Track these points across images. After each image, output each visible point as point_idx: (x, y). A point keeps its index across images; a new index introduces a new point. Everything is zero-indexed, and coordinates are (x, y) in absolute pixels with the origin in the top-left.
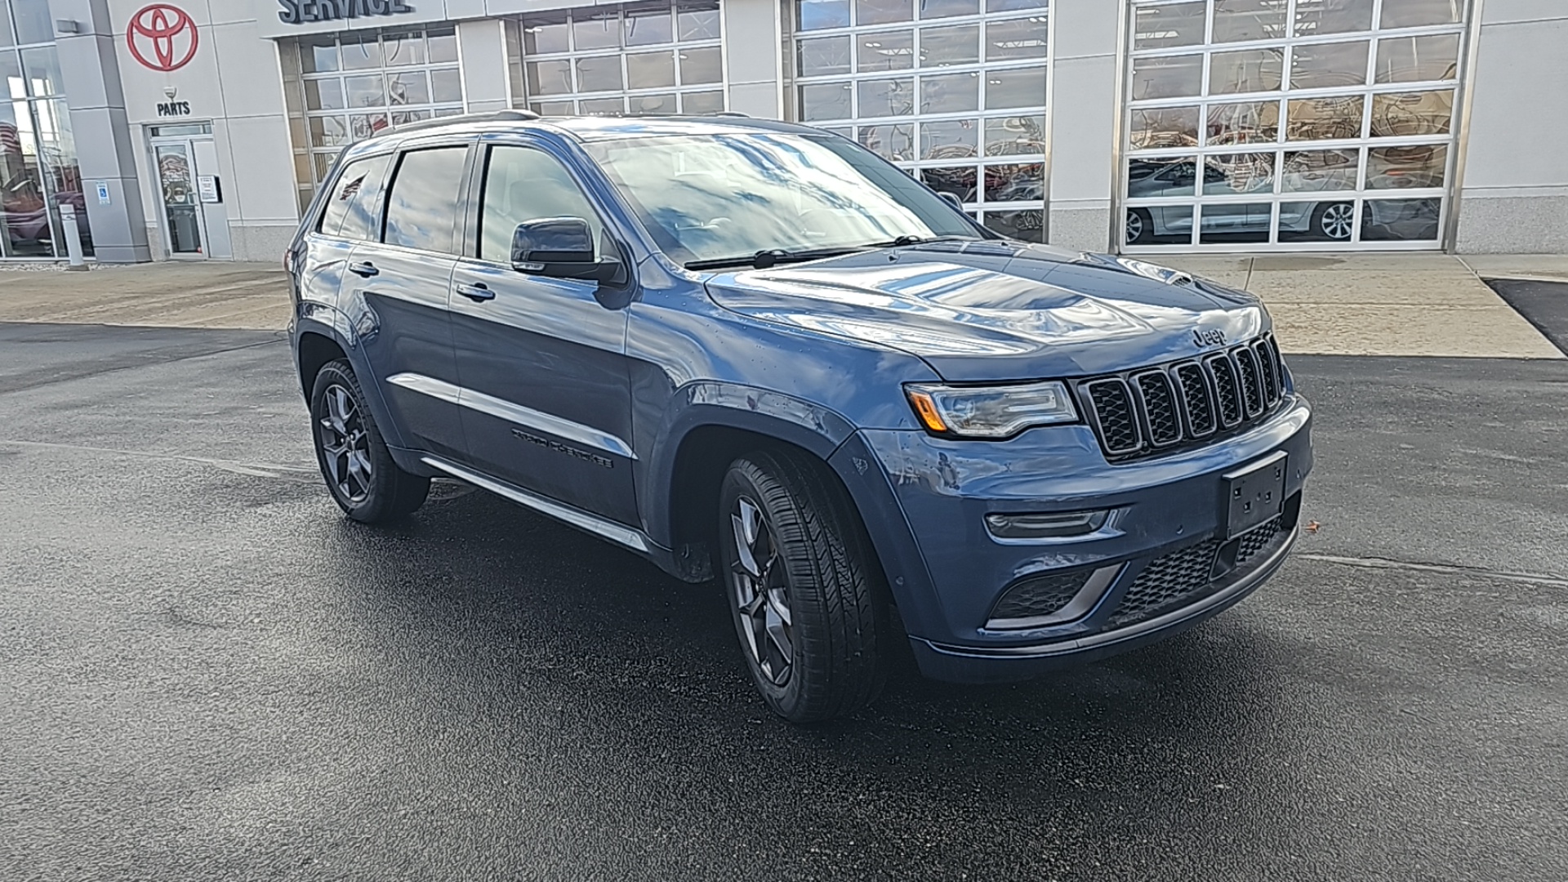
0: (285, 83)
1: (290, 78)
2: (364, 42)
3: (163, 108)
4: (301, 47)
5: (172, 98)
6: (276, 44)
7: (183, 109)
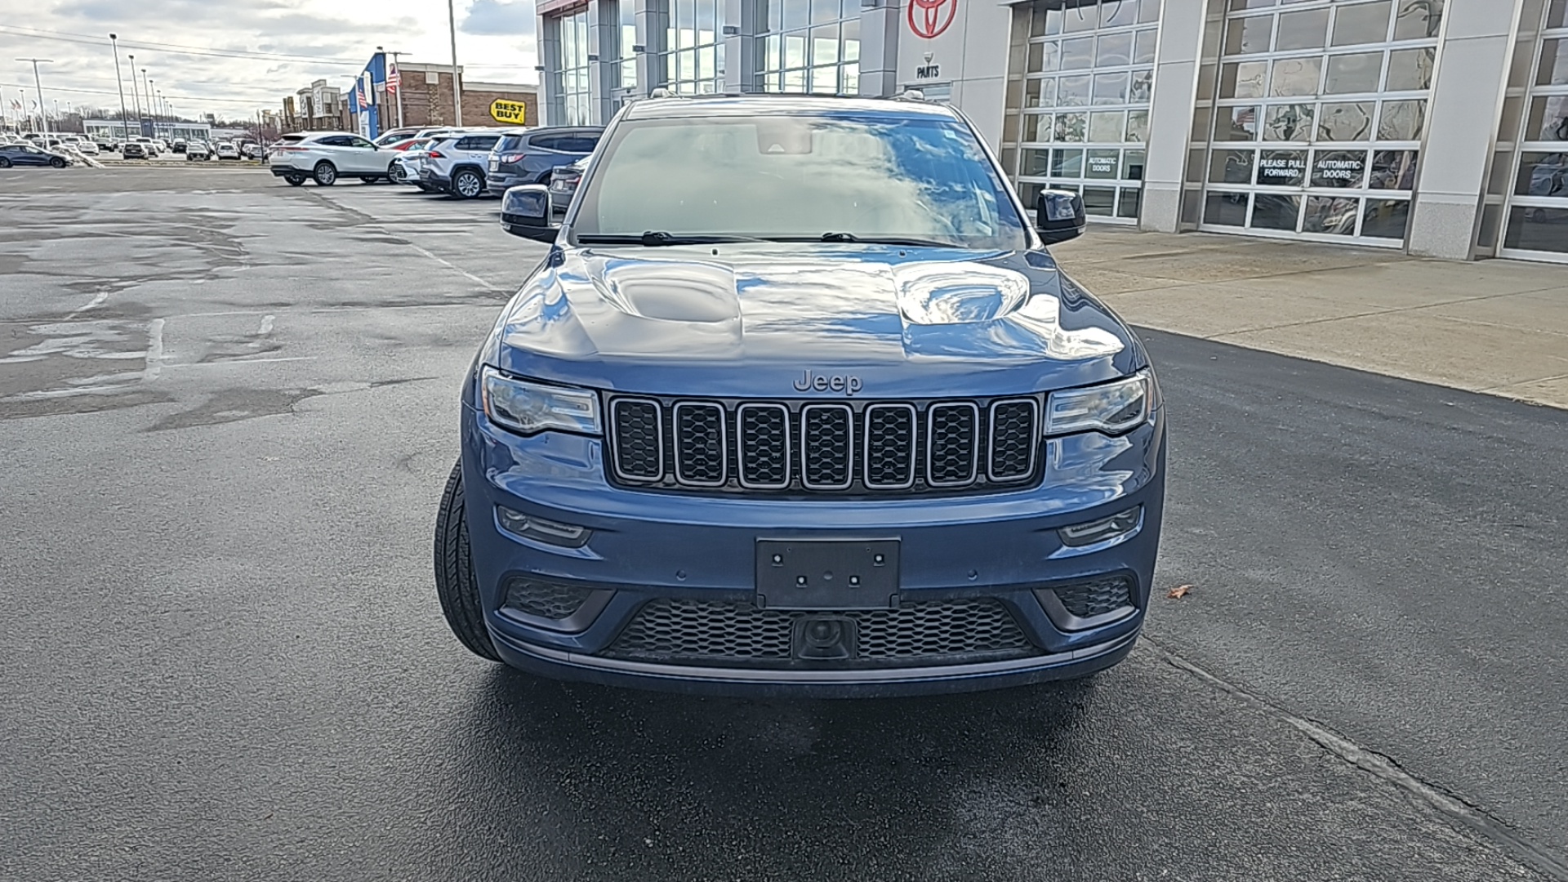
0: (1011, 46)
1: (1018, 42)
2: (1081, 6)
3: (921, 72)
4: (1034, 12)
5: (929, 62)
6: (1011, 10)
7: (934, 72)
